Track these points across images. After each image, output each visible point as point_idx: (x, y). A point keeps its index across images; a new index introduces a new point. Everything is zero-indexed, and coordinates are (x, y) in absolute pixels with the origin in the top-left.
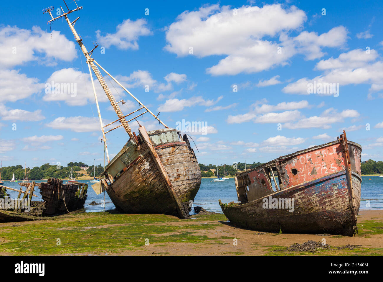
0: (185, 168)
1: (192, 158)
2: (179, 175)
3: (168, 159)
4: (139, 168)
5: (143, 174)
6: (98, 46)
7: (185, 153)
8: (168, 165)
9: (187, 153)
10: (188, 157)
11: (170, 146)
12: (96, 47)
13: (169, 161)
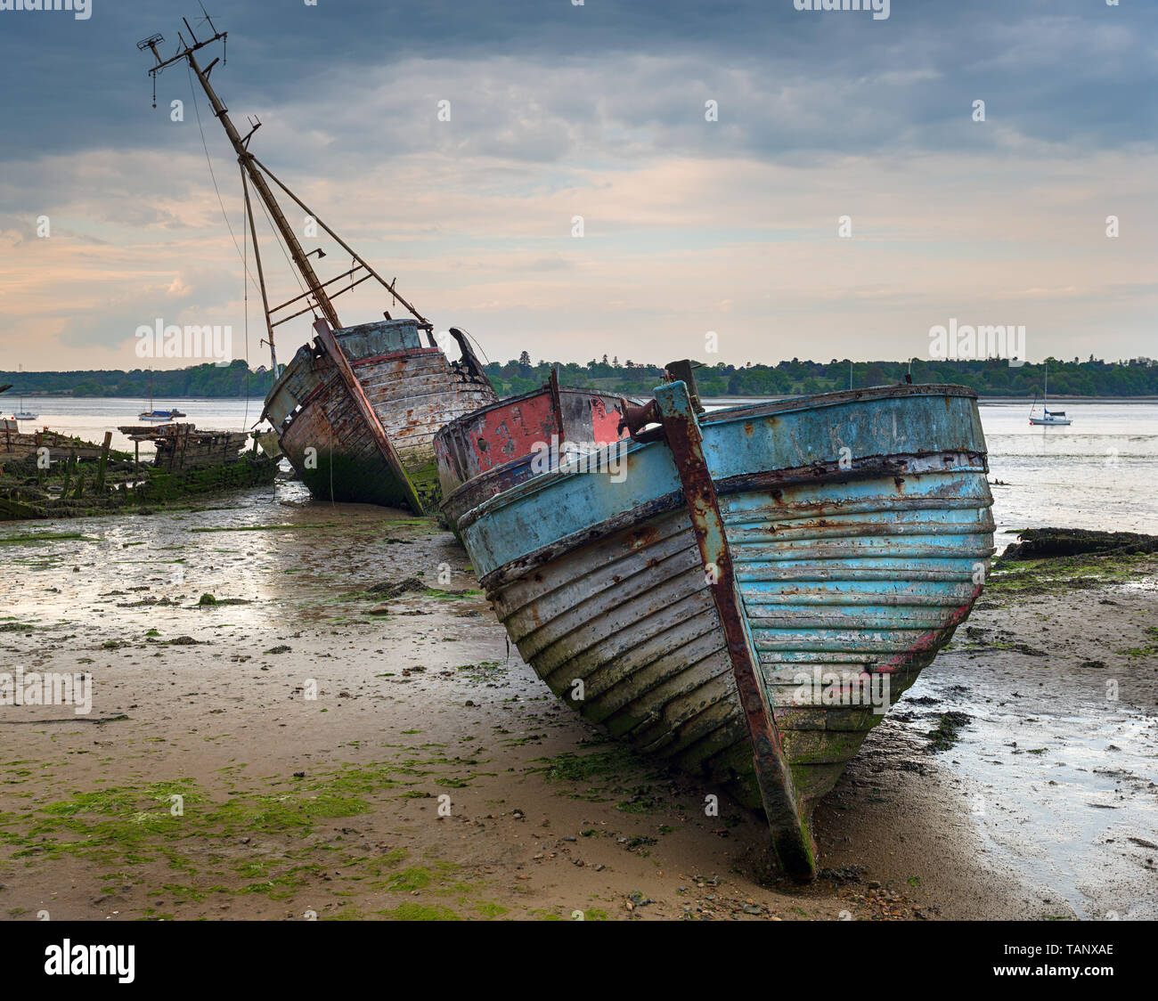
0: (431, 407)
1: (459, 382)
2: (414, 423)
3: (385, 390)
4: (324, 408)
5: (333, 419)
6: (260, 124)
7: (435, 372)
8: (385, 401)
9: (441, 372)
10: (445, 381)
11: (391, 359)
12: (256, 127)
13: (388, 392)
